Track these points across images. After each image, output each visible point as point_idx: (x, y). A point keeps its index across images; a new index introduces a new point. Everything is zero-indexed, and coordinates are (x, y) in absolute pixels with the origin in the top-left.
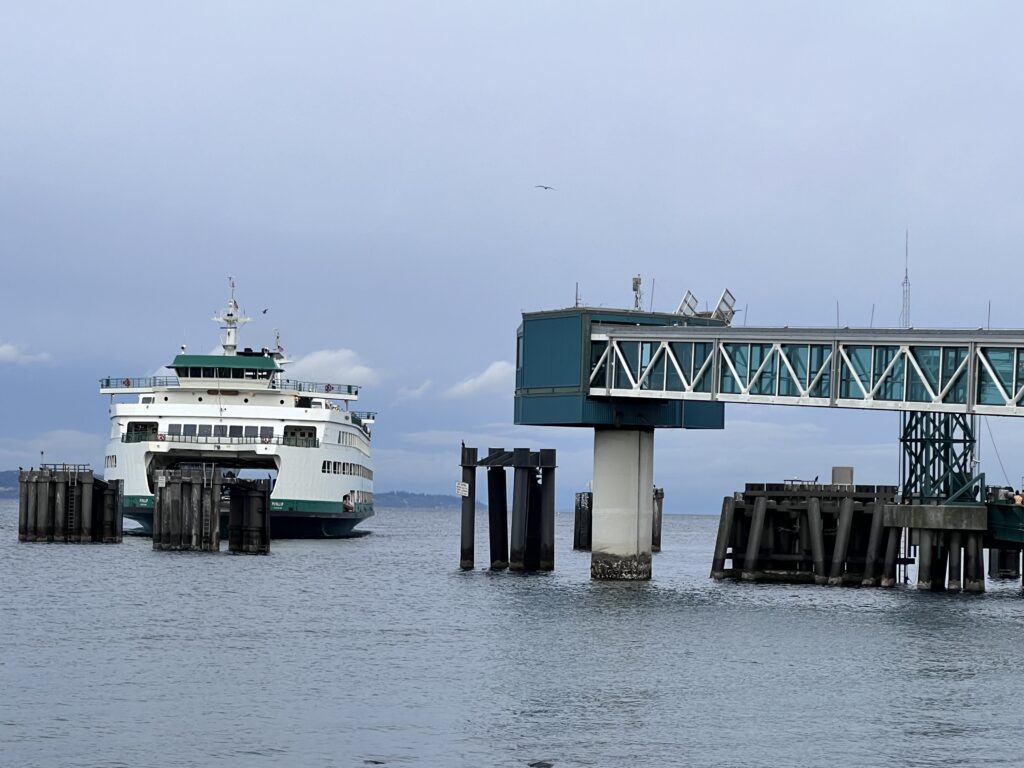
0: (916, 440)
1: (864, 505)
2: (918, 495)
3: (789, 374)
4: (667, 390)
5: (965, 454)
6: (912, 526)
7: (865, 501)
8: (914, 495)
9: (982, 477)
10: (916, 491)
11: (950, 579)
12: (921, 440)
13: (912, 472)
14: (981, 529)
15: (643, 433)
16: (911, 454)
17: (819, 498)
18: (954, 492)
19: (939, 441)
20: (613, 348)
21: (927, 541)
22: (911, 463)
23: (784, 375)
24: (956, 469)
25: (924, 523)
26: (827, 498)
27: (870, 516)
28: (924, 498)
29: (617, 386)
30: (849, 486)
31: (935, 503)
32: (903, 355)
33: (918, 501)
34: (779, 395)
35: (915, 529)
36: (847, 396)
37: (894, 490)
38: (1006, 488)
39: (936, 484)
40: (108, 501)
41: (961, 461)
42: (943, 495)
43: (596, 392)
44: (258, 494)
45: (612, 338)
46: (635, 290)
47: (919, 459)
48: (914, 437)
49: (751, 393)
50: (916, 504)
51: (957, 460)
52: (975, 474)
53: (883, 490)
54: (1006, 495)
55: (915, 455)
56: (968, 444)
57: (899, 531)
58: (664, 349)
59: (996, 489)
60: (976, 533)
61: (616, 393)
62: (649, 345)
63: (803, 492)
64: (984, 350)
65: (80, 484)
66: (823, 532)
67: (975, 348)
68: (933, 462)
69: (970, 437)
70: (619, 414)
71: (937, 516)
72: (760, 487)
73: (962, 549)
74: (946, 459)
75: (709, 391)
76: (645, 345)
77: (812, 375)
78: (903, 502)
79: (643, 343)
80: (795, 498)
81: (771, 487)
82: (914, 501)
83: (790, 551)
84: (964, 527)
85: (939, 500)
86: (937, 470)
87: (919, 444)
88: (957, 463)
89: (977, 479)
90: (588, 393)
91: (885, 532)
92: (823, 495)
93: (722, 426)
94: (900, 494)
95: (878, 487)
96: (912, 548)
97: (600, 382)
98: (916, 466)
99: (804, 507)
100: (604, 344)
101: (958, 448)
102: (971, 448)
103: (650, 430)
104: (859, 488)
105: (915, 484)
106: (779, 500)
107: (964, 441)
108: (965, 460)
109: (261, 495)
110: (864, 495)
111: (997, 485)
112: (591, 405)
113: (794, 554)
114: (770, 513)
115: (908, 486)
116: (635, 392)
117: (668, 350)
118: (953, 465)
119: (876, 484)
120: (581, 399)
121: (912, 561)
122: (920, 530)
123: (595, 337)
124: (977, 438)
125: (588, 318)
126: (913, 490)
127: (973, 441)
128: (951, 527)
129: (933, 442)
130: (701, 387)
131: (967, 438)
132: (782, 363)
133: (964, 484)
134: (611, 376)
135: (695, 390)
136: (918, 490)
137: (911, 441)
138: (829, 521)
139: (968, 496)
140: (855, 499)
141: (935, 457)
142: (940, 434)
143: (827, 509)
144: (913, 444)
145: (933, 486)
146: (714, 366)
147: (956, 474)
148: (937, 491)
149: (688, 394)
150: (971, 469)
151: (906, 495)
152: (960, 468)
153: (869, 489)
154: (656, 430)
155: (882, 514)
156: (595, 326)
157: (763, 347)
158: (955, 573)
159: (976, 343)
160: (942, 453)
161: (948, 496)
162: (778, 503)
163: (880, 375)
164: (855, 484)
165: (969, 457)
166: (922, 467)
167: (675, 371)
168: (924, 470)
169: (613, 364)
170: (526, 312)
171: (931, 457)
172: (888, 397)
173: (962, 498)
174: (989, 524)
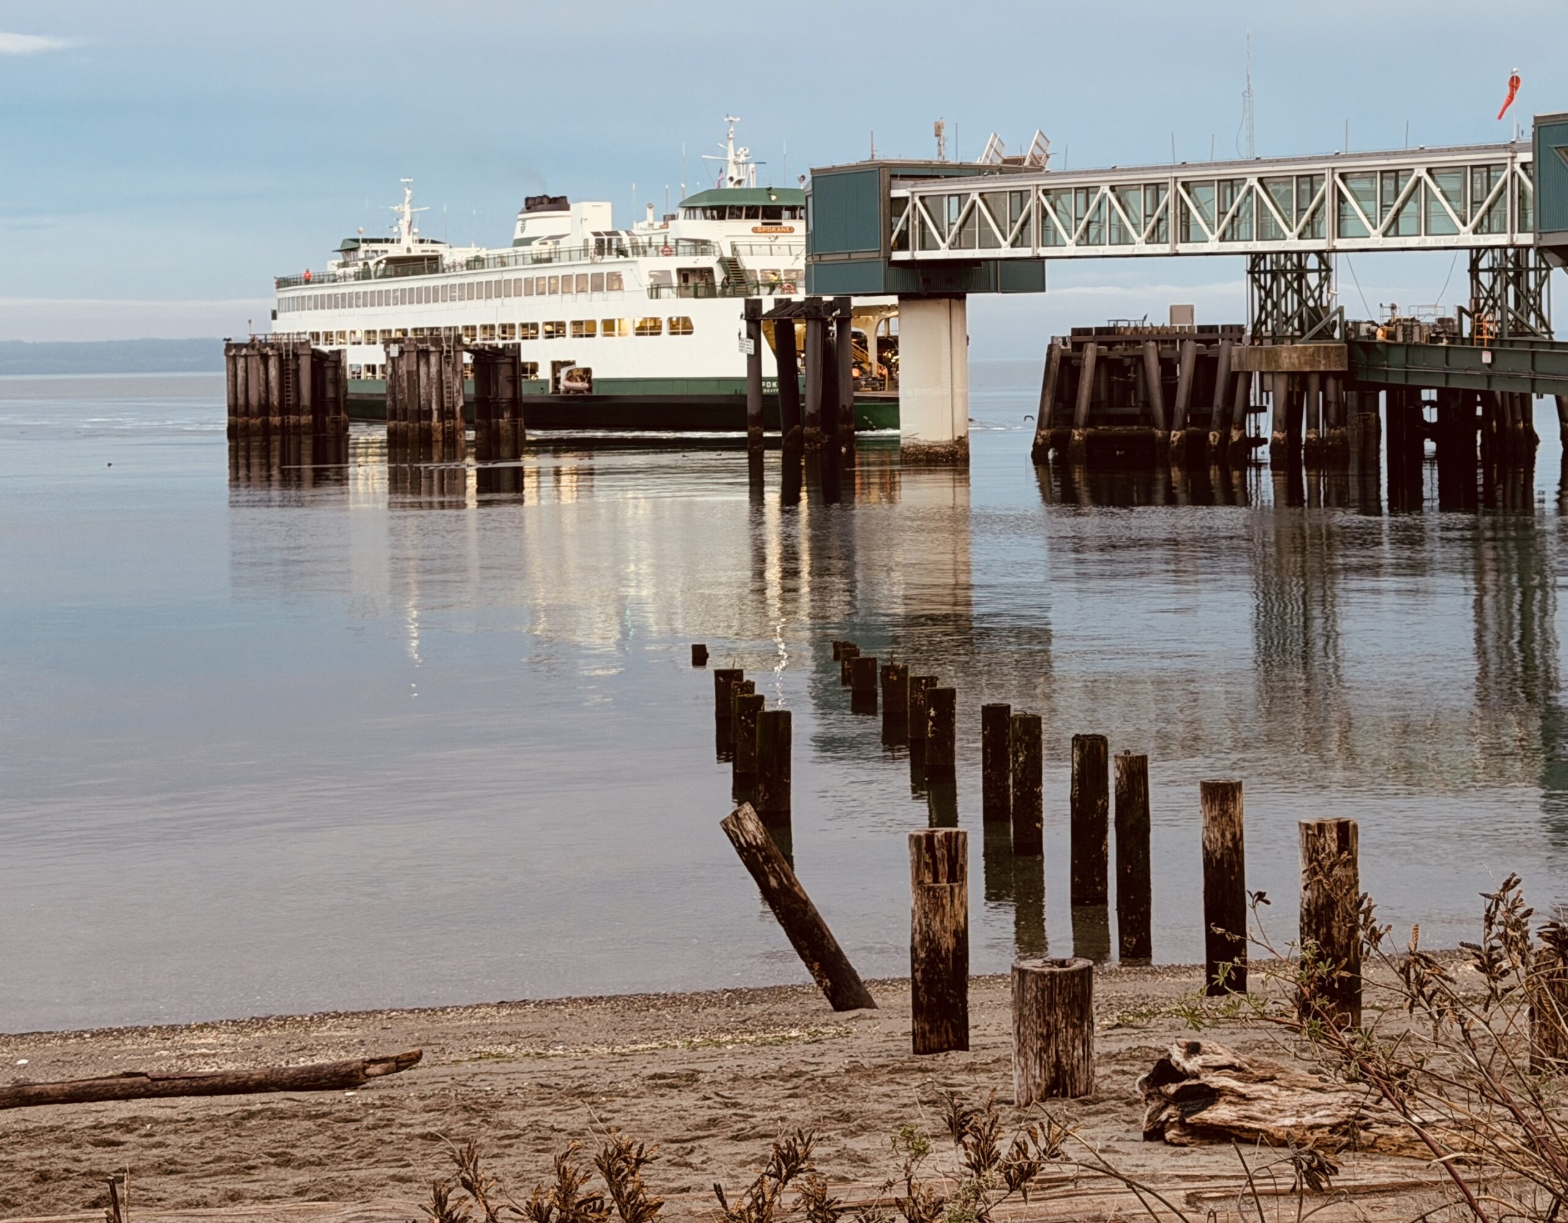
0: (1265, 272)
1: (1208, 348)
2: (1269, 334)
3: (1120, 219)
4: (980, 247)
5: (1321, 286)
6: (1263, 370)
7: (1209, 343)
8: (1265, 334)
9: (1340, 311)
10: (1266, 330)
11: (1308, 428)
12: (1271, 271)
13: (1262, 308)
14: (1341, 369)
15: (953, 301)
16: (1260, 287)
17: (1157, 342)
18: (1310, 329)
19: (1291, 271)
20: (915, 206)
21: (1281, 385)
22: (1260, 298)
23: (1114, 221)
24: (1311, 303)
25: (1278, 366)
26: (1164, 342)
27: (1215, 361)
28: (1276, 338)
29: (923, 247)
30: (1189, 327)
31: (1289, 342)
32: (1250, 190)
33: (1270, 341)
34: (1110, 244)
35: (1268, 373)
36: (1188, 241)
37: (1241, 329)
38: (1369, 322)
39: (1288, 320)
40: (330, 374)
41: (1316, 294)
42: (1298, 333)
43: (899, 256)
44: (507, 360)
45: (913, 193)
46: (937, 135)
47: (1269, 294)
48: (1262, 268)
49: (1077, 245)
50: (1268, 344)
51: (1312, 292)
52: (1333, 309)
53: (1228, 330)
54: (1368, 330)
55: (1265, 288)
56: (1323, 274)
57: (1249, 376)
58: (974, 203)
59: (1357, 324)
60: (1337, 375)
61: (921, 255)
62: (956, 198)
63: (1137, 337)
64: (1343, 176)
65: (297, 356)
66: (1162, 380)
67: (1333, 174)
68: (1285, 295)
69: (1326, 265)
70: (926, 280)
71: (1289, 357)
72: (1087, 331)
73: (1321, 393)
74: (1299, 292)
75: (1029, 246)
76: (952, 199)
77: (1148, 219)
78: (1252, 343)
79: (949, 196)
80: (1128, 342)
81: (1100, 331)
82: (1265, 341)
83: (1125, 403)
84: (1322, 368)
85: (1293, 339)
86: (1290, 304)
87: (1269, 276)
88: (1312, 296)
89: (1334, 314)
90: (890, 258)
91: (1233, 377)
92: (1160, 338)
93: (1043, 289)
94: (1249, 333)
95: (1223, 327)
96: (1264, 394)
97: (903, 243)
98: (1265, 301)
99: (1139, 353)
100: (905, 200)
101: (1313, 279)
102: (1327, 278)
103: (963, 298)
104: (1201, 329)
105: (1265, 322)
106: (1111, 345)
107: (1319, 271)
108: (1321, 292)
109: (510, 360)
110: (1206, 336)
111: (1357, 319)
112: (893, 271)
113: (1131, 406)
114: (1100, 360)
115: (1258, 324)
116: (944, 253)
117: (979, 202)
118: (1308, 299)
119: (1220, 323)
120: (882, 265)
121: (1264, 409)
122: (1273, 373)
123: (895, 193)
124: (1333, 266)
125: (886, 174)
126: (1263, 329)
127: (1329, 270)
128: (1308, 369)
129: (1284, 272)
130: (1019, 243)
131: (1323, 267)
132: (1111, 207)
133: (1320, 319)
134: (914, 237)
135: (1013, 245)
136: (1270, 328)
137: (1260, 272)
138: (1168, 366)
139: (1325, 334)
140: (1197, 341)
141: (1287, 289)
142: (1293, 264)
143: (1166, 355)
144: (1262, 276)
145: (1286, 323)
146: (1033, 217)
147: (1310, 308)
148: (1290, 329)
149: (1005, 251)
150: (1329, 302)
151: (1256, 335)
152: (1316, 301)
153: (1212, 329)
154: (969, 296)
155: (1230, 356)
156: (894, 182)
157: (1088, 191)
158: (1313, 420)
159: (1333, 169)
160: (1295, 285)
161: (1303, 334)
162: (1110, 349)
163: (1225, 213)
164: (1197, 323)
165: (1325, 289)
166: (1273, 302)
167: (988, 225)
168: (1275, 305)
169: (917, 222)
170: (815, 167)
171: (1283, 289)
172: (1235, 237)
173: (1319, 336)
174: (1350, 364)
